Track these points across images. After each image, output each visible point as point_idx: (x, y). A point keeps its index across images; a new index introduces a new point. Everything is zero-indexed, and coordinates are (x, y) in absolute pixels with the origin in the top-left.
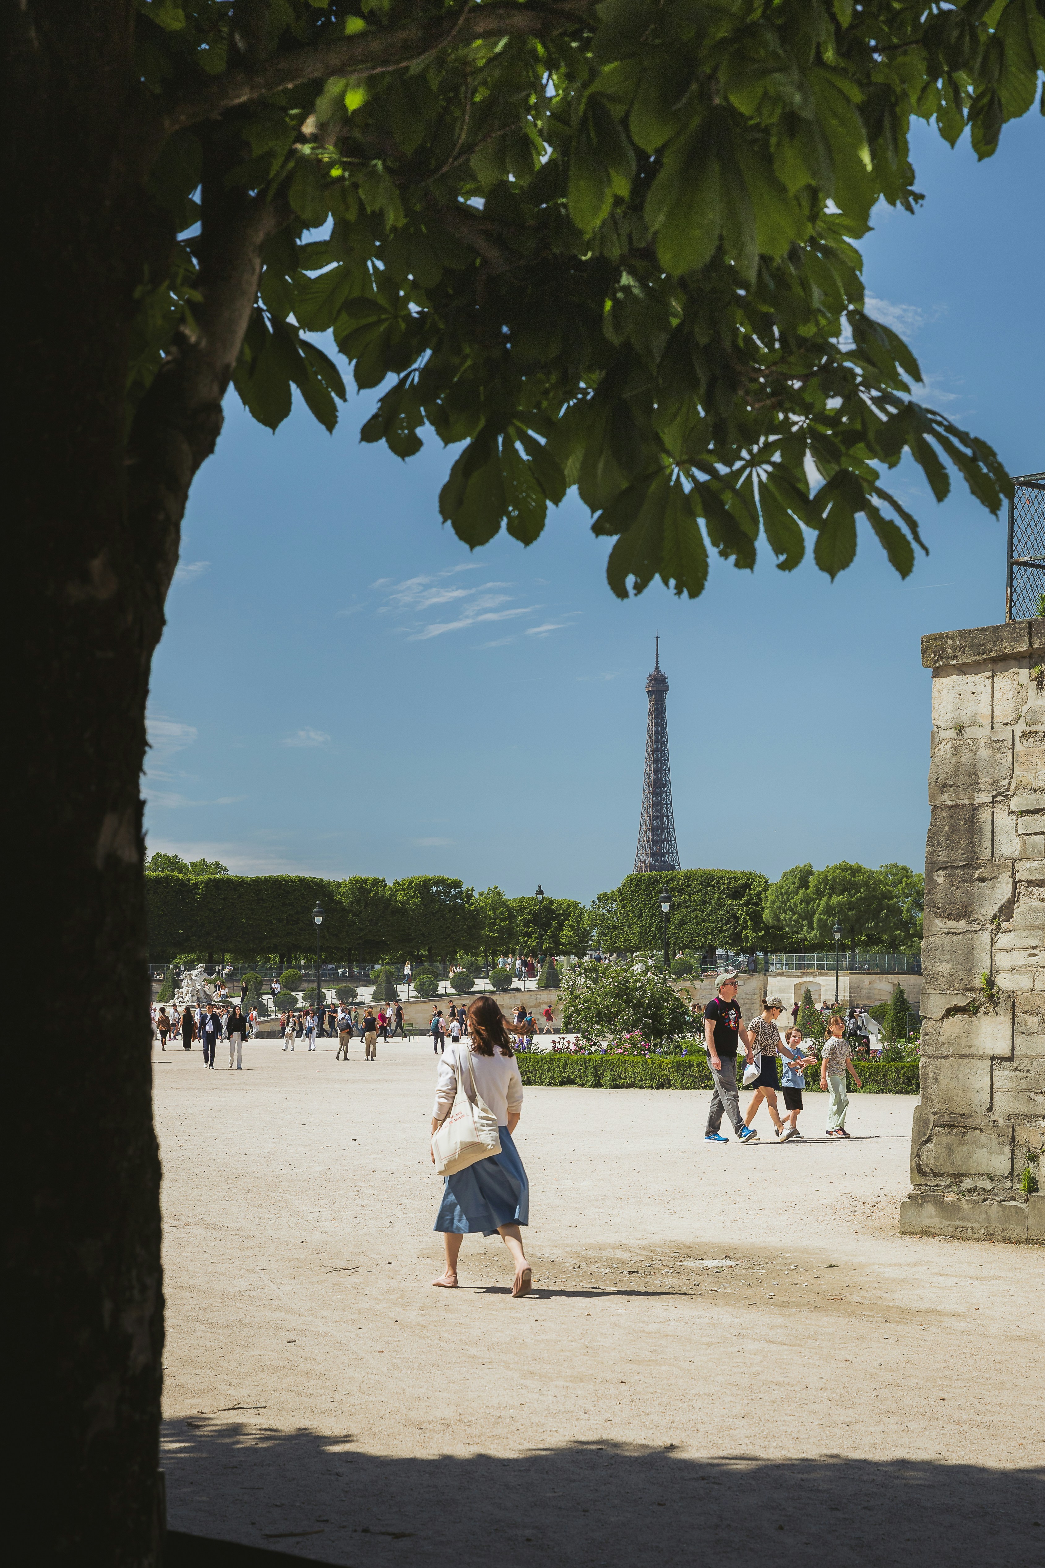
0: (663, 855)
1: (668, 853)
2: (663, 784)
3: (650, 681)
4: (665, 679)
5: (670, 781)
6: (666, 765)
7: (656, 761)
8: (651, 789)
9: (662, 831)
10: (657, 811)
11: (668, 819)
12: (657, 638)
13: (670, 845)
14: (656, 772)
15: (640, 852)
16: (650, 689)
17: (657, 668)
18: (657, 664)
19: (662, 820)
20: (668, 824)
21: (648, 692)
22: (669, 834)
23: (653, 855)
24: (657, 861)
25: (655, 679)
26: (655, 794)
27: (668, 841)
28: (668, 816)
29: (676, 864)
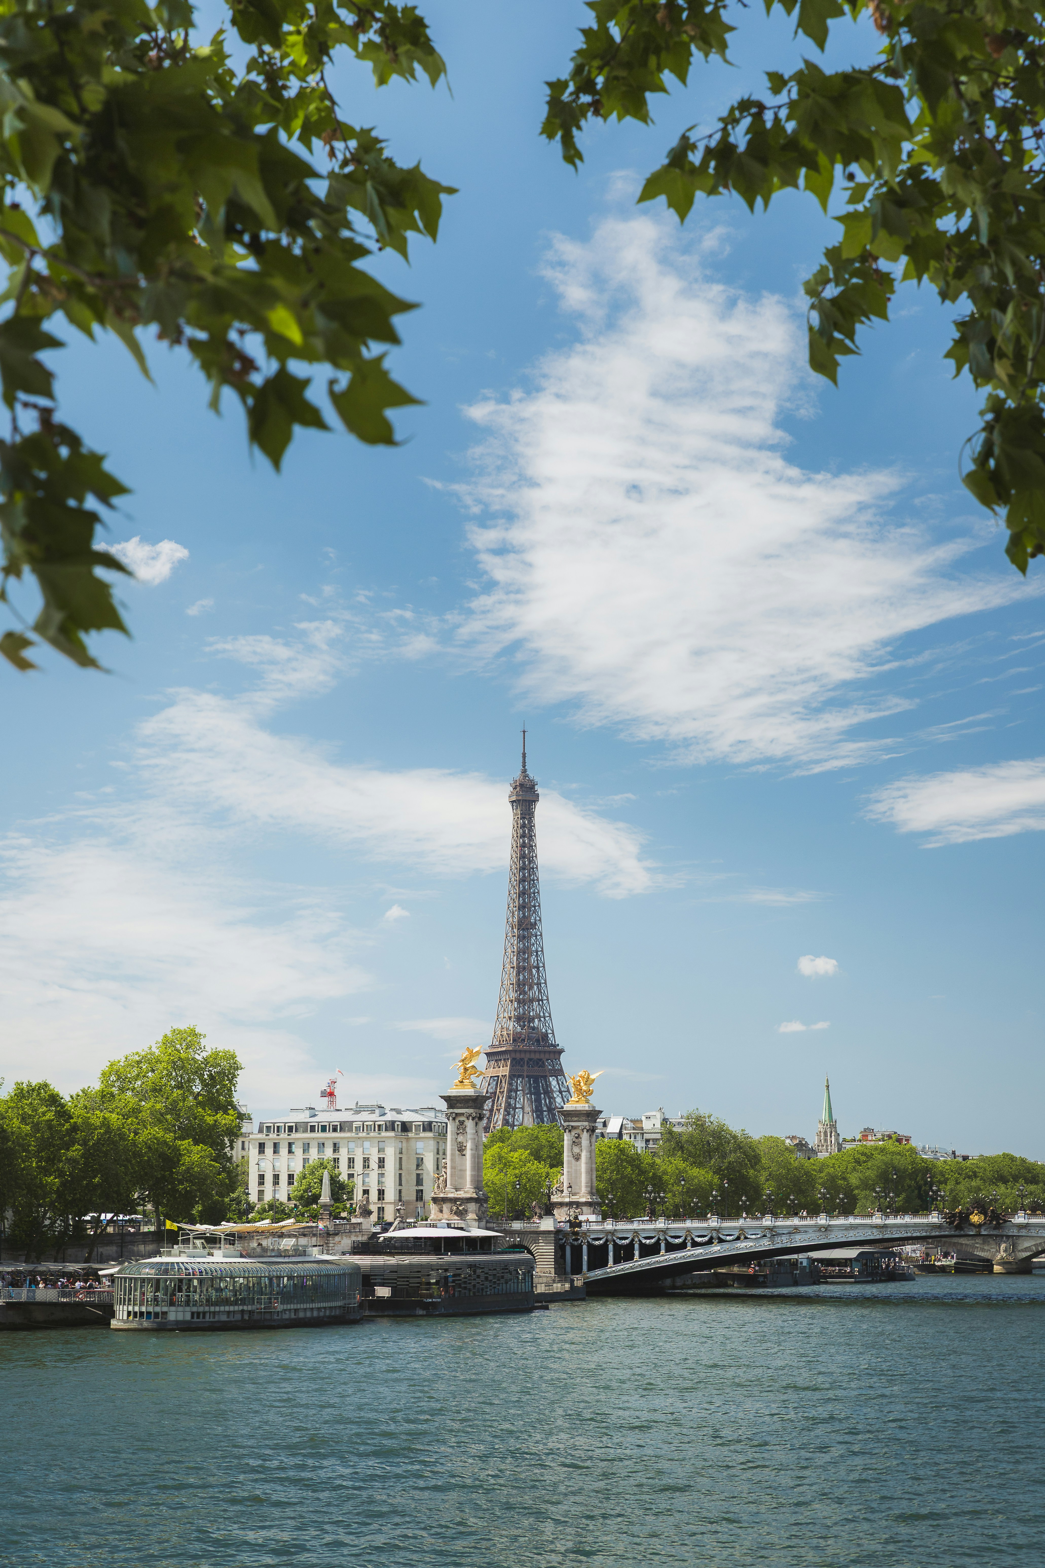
0: (531, 1020)
1: (539, 1017)
2: (531, 924)
3: (515, 788)
4: (534, 786)
5: (540, 920)
6: (535, 899)
7: (522, 894)
8: (515, 930)
9: (531, 988)
10: (524, 960)
11: (538, 971)
12: (524, 732)
13: (542, 1007)
14: (522, 907)
15: (502, 1016)
16: (514, 798)
17: (524, 771)
18: (524, 766)
19: (531, 973)
20: (538, 979)
21: (512, 802)
22: (540, 991)
23: (519, 1019)
24: (523, 1027)
25: (521, 785)
26: (521, 938)
27: (539, 1000)
28: (538, 968)
29: (550, 1031)
